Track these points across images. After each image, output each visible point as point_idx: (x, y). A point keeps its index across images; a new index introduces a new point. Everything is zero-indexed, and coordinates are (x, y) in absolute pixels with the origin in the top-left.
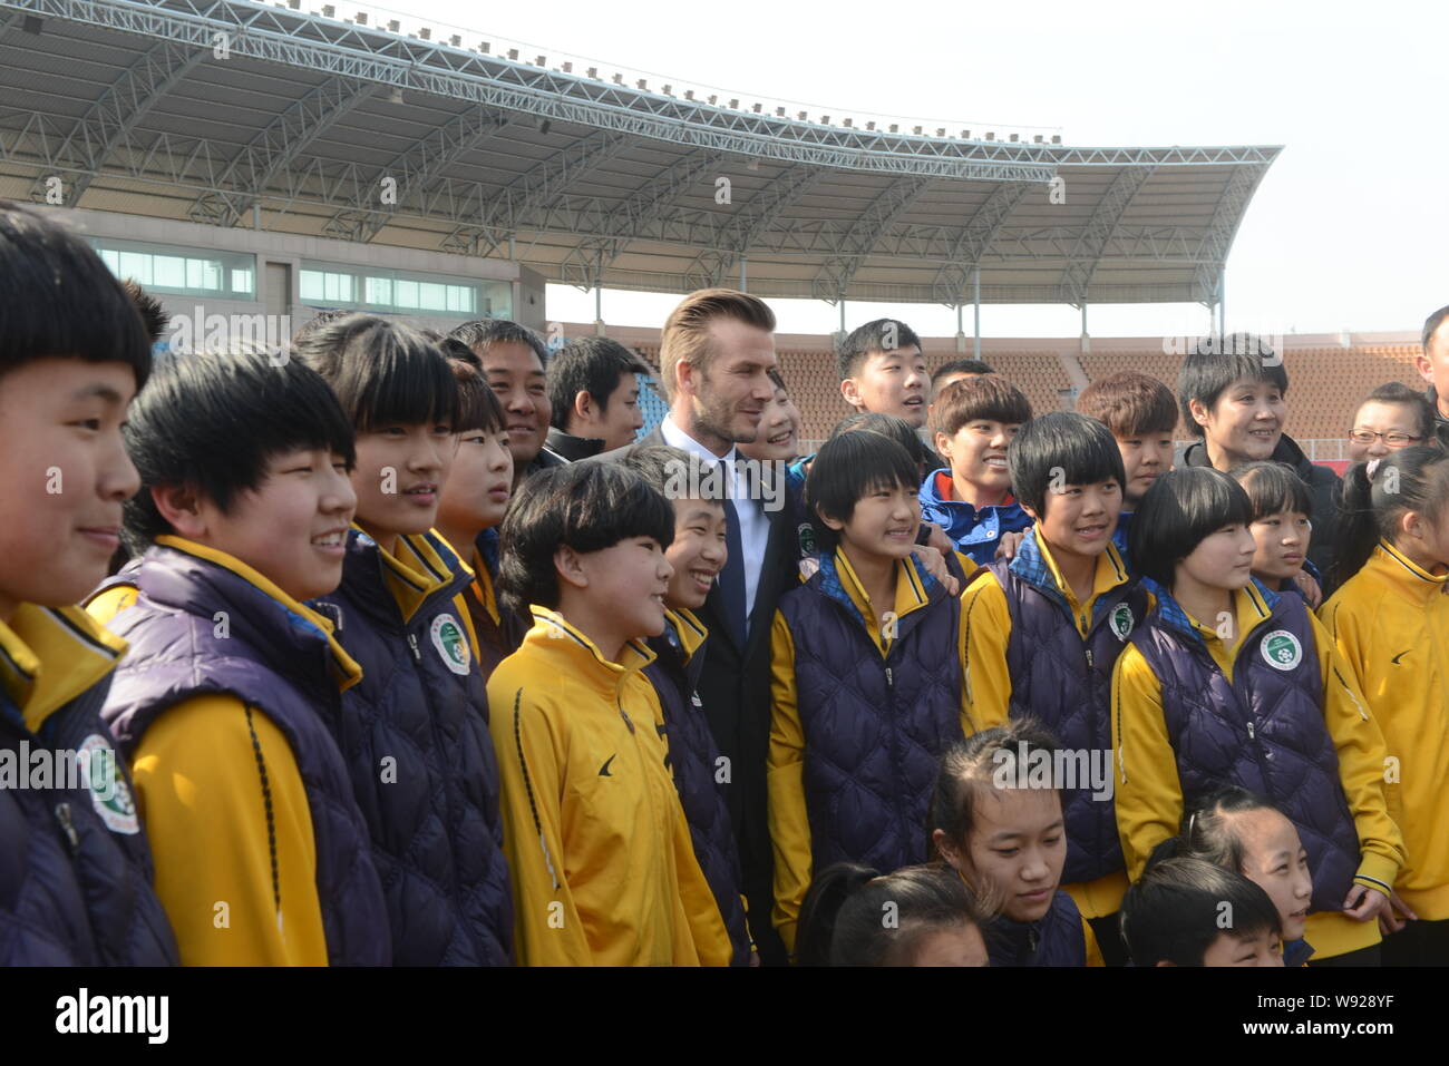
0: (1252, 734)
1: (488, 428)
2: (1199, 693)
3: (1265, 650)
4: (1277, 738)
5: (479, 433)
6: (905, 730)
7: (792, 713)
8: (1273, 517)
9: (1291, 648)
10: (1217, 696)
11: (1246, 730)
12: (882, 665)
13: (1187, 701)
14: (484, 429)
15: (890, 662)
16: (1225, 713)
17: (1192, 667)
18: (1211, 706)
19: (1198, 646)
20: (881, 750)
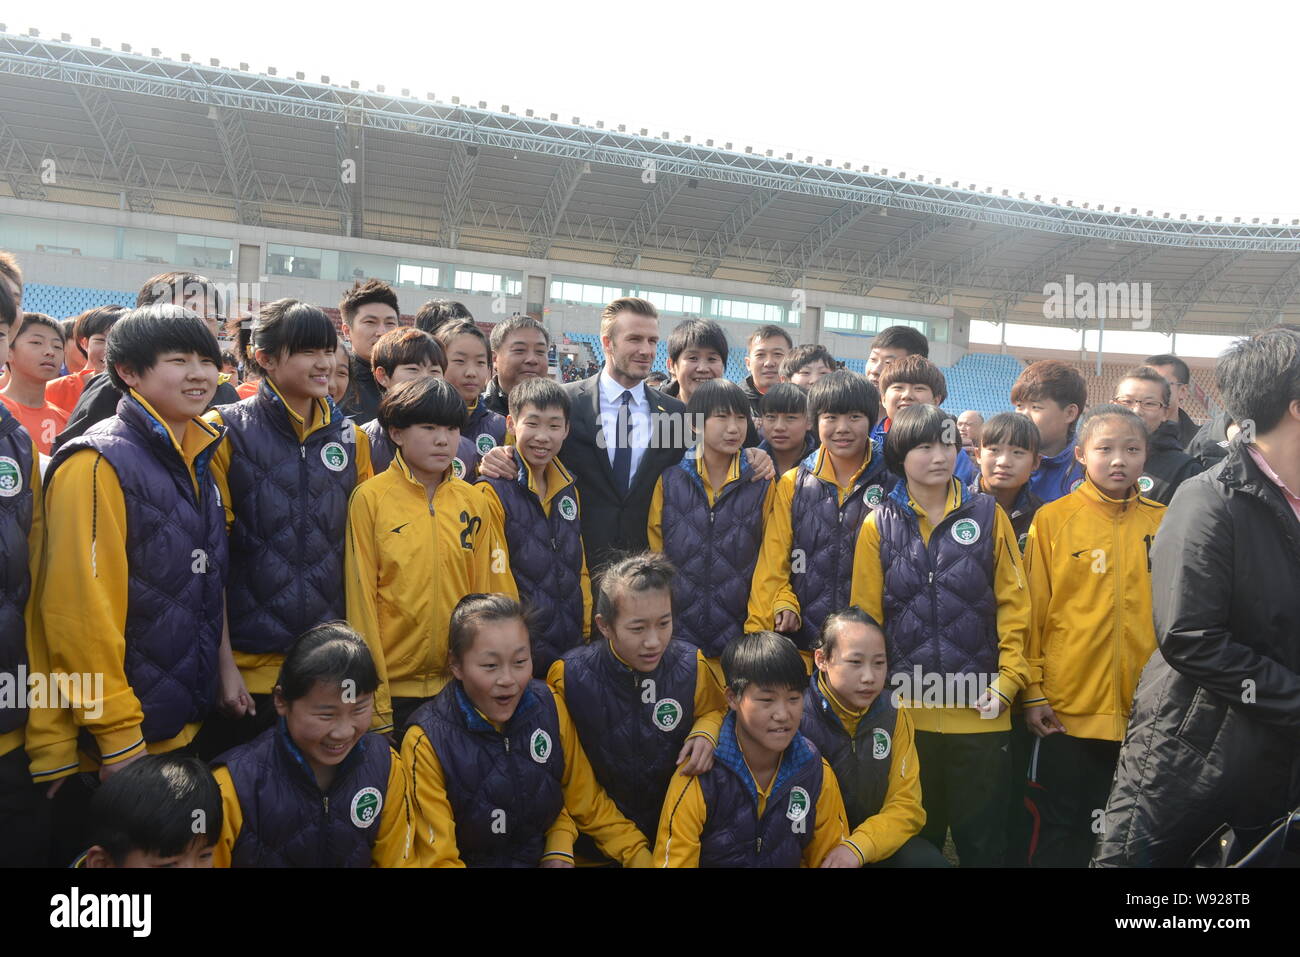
0: (931, 580)
1: (421, 364)
2: (902, 547)
3: (954, 530)
4: (946, 585)
5: (414, 366)
6: (717, 549)
7: (659, 531)
8: (993, 446)
9: (973, 532)
10: (914, 553)
11: (928, 577)
12: (709, 510)
13: (893, 552)
14: (418, 364)
15: (714, 509)
16: (916, 563)
17: (902, 531)
18: (908, 558)
19: (911, 520)
20: (700, 558)
